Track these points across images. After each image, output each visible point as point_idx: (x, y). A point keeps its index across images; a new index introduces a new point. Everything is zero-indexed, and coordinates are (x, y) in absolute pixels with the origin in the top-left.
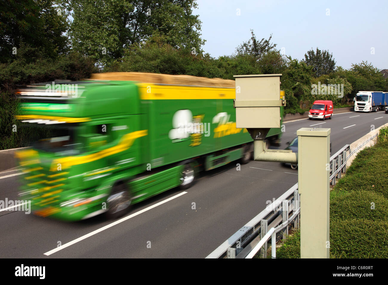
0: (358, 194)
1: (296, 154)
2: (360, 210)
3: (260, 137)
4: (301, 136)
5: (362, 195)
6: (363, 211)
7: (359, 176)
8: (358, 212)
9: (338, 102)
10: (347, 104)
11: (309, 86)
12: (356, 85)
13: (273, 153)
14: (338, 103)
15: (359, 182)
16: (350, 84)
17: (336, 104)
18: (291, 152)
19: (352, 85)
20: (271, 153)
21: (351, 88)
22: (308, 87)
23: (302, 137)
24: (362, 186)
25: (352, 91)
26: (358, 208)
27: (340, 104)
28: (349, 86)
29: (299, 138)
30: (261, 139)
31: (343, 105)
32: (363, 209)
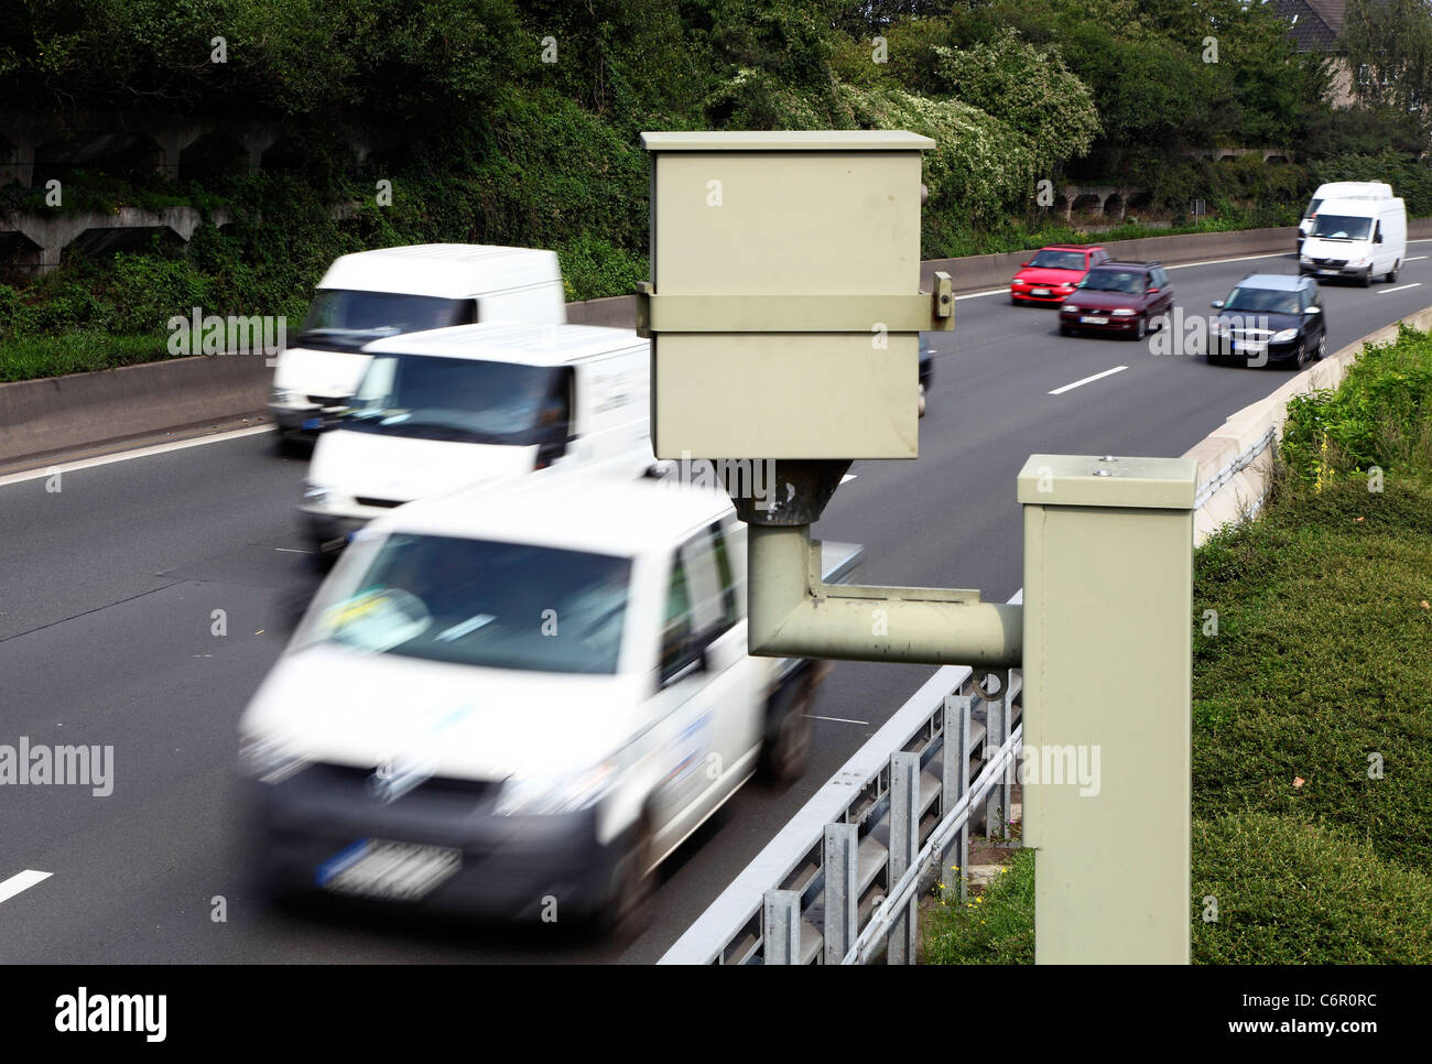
0: (1227, 838)
1: (999, 610)
2: (1251, 942)
3: (792, 512)
4: (1045, 506)
5: (1254, 845)
6: (1273, 945)
7: (1207, 720)
8: (1245, 950)
9: (1007, 207)
10: (1064, 221)
11: (820, 93)
12: (1116, 91)
13: (866, 605)
14: (1007, 216)
15: (1212, 761)
16: (1082, 89)
17: (995, 219)
18: (975, 602)
19: (1097, 95)
20: (854, 605)
21: (1090, 116)
22: (814, 105)
23: (1051, 514)
24: (1231, 781)
25: (1098, 135)
26: (1239, 926)
27: (1016, 224)
28: (1080, 102)
29: (1033, 518)
30: (796, 523)
31: (1039, 229)
32: (1273, 930)
